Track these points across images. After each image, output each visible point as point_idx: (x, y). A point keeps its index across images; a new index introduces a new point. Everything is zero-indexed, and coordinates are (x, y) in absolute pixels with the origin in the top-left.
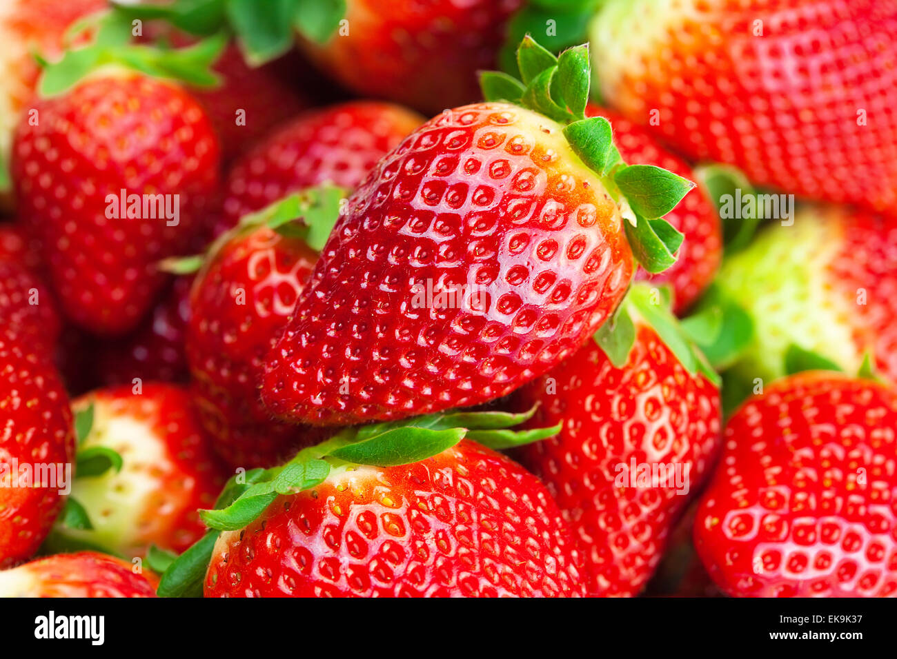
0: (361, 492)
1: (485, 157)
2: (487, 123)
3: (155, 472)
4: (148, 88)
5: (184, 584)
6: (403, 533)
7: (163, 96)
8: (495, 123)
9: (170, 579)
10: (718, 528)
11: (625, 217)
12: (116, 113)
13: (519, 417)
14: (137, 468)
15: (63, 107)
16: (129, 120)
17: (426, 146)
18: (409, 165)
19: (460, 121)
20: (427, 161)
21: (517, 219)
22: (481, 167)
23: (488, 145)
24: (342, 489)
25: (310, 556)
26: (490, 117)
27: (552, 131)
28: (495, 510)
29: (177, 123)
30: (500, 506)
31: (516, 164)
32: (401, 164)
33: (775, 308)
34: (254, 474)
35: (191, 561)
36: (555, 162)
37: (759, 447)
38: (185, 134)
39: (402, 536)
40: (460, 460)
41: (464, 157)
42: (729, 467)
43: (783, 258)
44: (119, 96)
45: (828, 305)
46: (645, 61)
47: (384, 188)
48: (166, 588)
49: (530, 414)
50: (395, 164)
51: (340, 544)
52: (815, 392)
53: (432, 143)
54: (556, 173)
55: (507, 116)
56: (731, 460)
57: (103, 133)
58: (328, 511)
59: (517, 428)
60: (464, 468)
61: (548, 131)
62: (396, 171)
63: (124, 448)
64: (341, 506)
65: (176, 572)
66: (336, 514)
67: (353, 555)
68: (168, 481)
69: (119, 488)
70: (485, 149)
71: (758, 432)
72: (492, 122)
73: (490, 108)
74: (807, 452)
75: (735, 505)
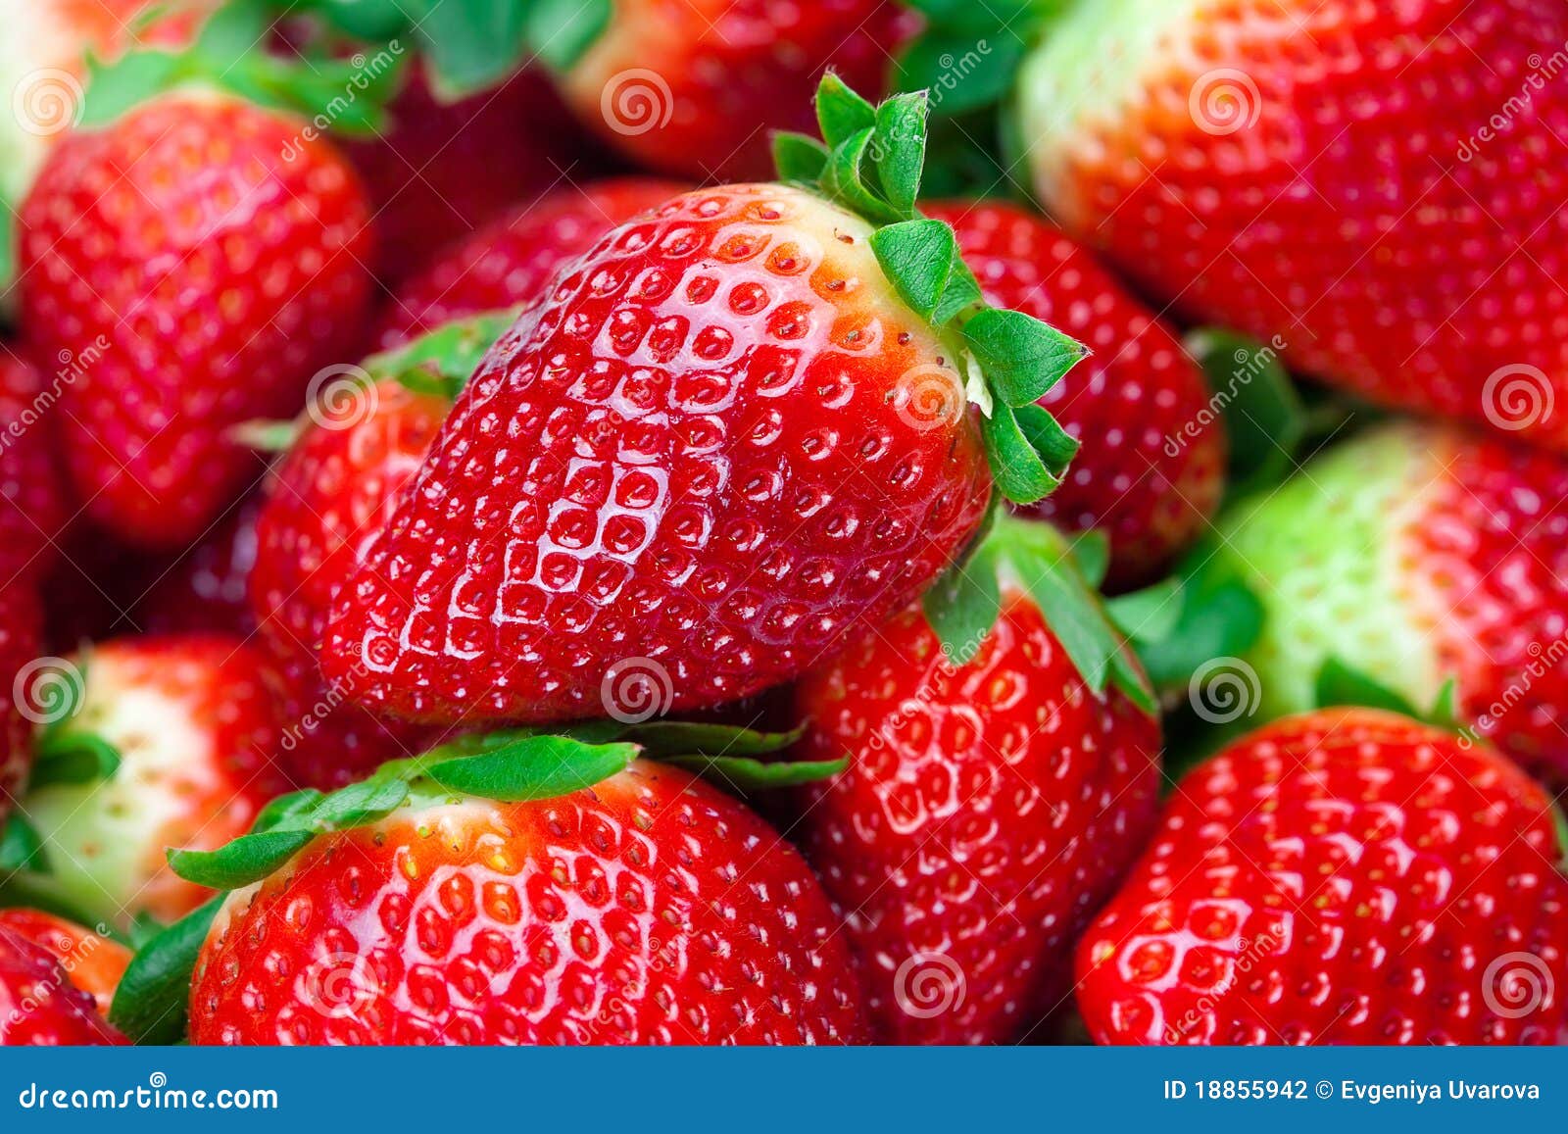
0: (458, 842)
1: (730, 277)
2: (742, 216)
3: (185, 788)
4: (249, 125)
5: (165, 977)
6: (518, 918)
7: (274, 141)
8: (756, 217)
9: (142, 967)
10: (1111, 964)
11: (970, 399)
12: (185, 165)
13: (774, 739)
14: (152, 777)
15: (102, 149)
16: (208, 177)
17: (634, 249)
18: (599, 281)
19: (696, 210)
20: (628, 275)
21: (767, 386)
22: (717, 292)
23: (736, 255)
24: (425, 833)
25: (351, 945)
26: (749, 206)
27: (857, 240)
28: (691, 893)
29: (294, 186)
30: (699, 887)
31: (781, 291)
32: (586, 275)
33: (1312, 593)
34: (298, 798)
35: (181, 940)
36: (851, 293)
37: (1212, 830)
38: (304, 209)
39: (512, 924)
40: (646, 802)
41: (691, 273)
42: (1157, 859)
43: (1339, 507)
44: (194, 135)
45: (1404, 595)
46: (1104, 138)
47: (551, 317)
48: (134, 983)
49: (794, 735)
50: (577, 277)
51: (405, 927)
52: (1337, 742)
53: (643, 244)
54: (850, 312)
55: (778, 207)
56: (1165, 850)
57: (159, 196)
58: (395, 869)
59: (766, 757)
60: (646, 815)
61: (849, 240)
62: (574, 289)
63: (135, 742)
64: (419, 863)
65: (153, 956)
66: (405, 875)
67: (422, 948)
68: (205, 805)
69: (117, 810)
70: (728, 262)
71: (1220, 806)
72: (750, 215)
73: (757, 193)
74: (1295, 845)
75: (1147, 927)
